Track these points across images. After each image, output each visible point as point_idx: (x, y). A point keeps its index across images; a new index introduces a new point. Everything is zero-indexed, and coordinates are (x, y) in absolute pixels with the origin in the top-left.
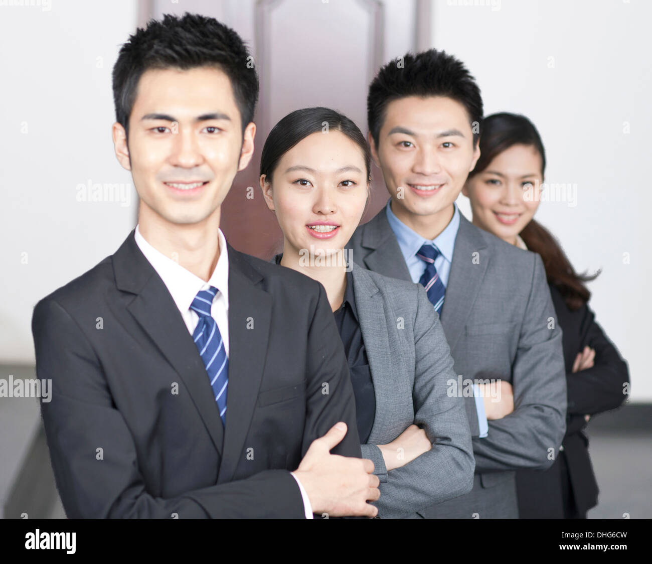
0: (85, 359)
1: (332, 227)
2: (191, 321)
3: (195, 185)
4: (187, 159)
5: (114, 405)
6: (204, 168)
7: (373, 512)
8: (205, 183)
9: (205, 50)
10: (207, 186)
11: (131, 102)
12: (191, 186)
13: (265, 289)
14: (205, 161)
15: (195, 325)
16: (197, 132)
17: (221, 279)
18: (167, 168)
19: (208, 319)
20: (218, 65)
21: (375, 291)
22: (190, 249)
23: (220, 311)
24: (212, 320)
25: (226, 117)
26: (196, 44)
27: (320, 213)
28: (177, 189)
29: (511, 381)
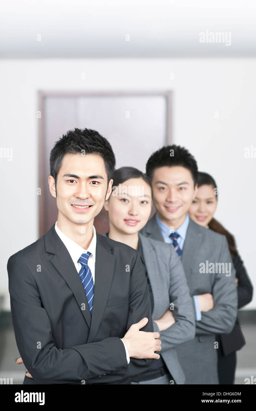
0: (31, 285)
2: (78, 267)
3: (86, 207)
4: (83, 195)
5: (42, 306)
6: (90, 200)
7: (158, 357)
8: (90, 206)
9: (94, 147)
10: (91, 207)
11: (59, 168)
12: (83, 207)
13: (112, 253)
14: (91, 196)
15: (80, 269)
16: (88, 183)
17: (93, 249)
18: (74, 199)
19: (86, 267)
20: (98, 153)
21: (152, 248)
22: (80, 235)
23: (91, 263)
24: (88, 267)
25: (101, 178)
26: (90, 144)
27: (132, 215)
28: (77, 208)
29: (212, 293)
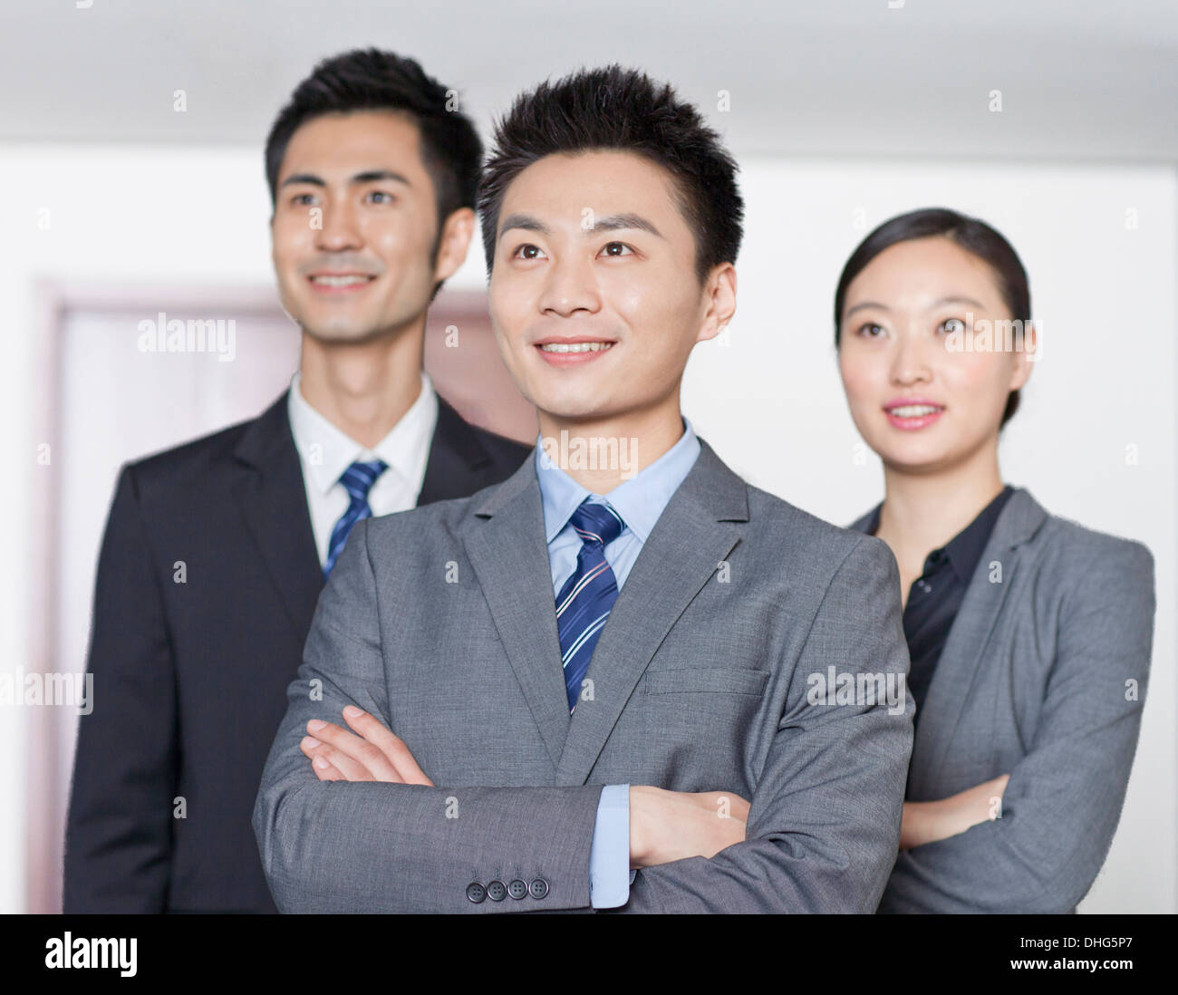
1: (926, 410)
